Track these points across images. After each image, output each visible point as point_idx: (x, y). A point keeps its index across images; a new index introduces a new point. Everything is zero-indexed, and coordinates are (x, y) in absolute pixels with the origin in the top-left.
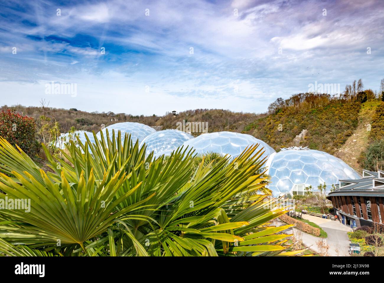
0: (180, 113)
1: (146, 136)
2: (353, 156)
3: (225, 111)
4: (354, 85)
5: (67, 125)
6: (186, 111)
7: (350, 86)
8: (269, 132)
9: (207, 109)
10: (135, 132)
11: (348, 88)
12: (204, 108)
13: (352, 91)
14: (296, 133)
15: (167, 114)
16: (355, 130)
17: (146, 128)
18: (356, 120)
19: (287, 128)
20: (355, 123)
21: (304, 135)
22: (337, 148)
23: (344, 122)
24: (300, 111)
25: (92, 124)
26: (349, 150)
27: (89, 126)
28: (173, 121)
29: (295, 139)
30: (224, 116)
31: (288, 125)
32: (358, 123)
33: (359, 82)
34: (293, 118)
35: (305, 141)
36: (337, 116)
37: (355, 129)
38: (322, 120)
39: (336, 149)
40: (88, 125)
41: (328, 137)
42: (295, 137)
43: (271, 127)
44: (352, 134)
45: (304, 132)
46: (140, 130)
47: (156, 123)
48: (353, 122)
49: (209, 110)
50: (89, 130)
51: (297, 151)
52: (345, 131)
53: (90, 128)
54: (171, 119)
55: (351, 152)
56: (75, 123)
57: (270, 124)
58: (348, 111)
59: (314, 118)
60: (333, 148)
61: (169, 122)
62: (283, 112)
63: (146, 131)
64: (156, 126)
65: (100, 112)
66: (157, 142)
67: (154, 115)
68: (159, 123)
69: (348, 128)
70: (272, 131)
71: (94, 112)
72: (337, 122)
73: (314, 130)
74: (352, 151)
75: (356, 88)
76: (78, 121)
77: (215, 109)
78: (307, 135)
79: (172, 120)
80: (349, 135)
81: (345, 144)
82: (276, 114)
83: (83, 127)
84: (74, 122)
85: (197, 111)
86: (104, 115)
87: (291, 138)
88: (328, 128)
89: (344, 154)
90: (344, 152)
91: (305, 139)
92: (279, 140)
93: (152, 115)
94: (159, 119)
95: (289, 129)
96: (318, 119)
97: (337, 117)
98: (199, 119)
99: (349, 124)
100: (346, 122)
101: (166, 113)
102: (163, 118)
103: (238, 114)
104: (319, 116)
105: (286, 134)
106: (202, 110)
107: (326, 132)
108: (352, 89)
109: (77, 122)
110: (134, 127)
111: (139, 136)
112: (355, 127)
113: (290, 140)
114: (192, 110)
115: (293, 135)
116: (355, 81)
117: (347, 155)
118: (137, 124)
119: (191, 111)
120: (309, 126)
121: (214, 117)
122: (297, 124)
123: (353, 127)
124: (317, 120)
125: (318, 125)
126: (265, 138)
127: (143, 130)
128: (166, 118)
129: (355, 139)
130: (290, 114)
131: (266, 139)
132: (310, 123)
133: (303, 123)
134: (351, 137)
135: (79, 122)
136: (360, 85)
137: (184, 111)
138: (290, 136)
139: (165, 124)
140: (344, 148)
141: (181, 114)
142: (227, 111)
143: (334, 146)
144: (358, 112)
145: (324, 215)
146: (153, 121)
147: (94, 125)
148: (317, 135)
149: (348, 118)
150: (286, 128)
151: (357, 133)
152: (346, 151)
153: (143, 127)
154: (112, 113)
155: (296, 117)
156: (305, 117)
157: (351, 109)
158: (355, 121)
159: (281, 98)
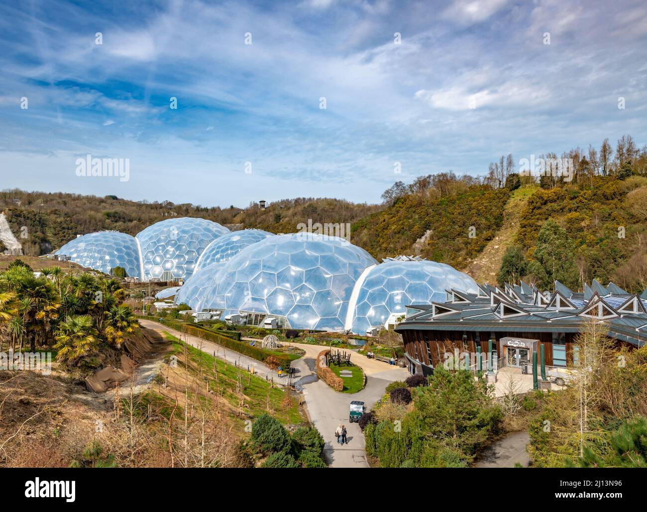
0: (271, 204)
1: (213, 239)
2: (492, 271)
3: (339, 201)
4: (502, 163)
5: (90, 222)
6: (280, 201)
7: (496, 165)
8: (381, 234)
9: (312, 197)
10: (195, 232)
11: (494, 167)
12: (307, 197)
13: (499, 172)
14: (417, 236)
15: (252, 205)
16: (497, 231)
17: (215, 226)
18: (500, 215)
19: (405, 228)
20: (498, 220)
21: (428, 239)
22: (472, 259)
23: (484, 220)
24: (423, 202)
25: (131, 221)
26: (487, 261)
27: (126, 224)
28: (259, 217)
29: (415, 244)
30: (337, 209)
31: (406, 223)
32: (502, 220)
33: (508, 159)
34: (414, 212)
35: (428, 247)
36: (474, 209)
37: (499, 230)
38: (453, 216)
39: (470, 260)
40: (124, 222)
41: (461, 241)
42: (415, 241)
43: (384, 226)
44: (494, 237)
45: (428, 233)
46: (203, 230)
47: (235, 219)
48: (496, 219)
49: (315, 199)
50: (126, 230)
51: (404, 263)
52: (484, 232)
53: (128, 227)
54: (257, 213)
55: (489, 264)
56: (103, 219)
57: (384, 221)
58: (490, 202)
59: (443, 213)
60: (465, 259)
61: (254, 218)
62: (403, 203)
63: (213, 232)
64: (233, 223)
65: (151, 201)
66: (227, 249)
67: (232, 207)
68: (238, 218)
69: (489, 227)
70: (386, 231)
71: (141, 201)
72: (474, 219)
73: (441, 231)
74: (492, 263)
75: (505, 168)
76: (108, 215)
77: (324, 198)
78: (432, 237)
79: (258, 215)
80: (489, 238)
81: (482, 252)
82: (393, 206)
83: (115, 225)
84: (101, 217)
85: (297, 201)
86: (156, 207)
87: (409, 243)
88: (461, 228)
89: (480, 268)
90: (481, 264)
91: (429, 244)
92: (392, 246)
93: (229, 207)
94: (238, 213)
95: (407, 229)
96: (448, 215)
97: (474, 211)
98: (298, 214)
99: (490, 221)
100: (486, 219)
101: (251, 203)
102: (246, 211)
103: (359, 206)
104: (450, 209)
105: (403, 237)
106: (304, 199)
107: (457, 233)
108: (499, 170)
109: (107, 217)
110: (194, 225)
111: (202, 240)
112: (498, 226)
113: (407, 245)
114: (290, 200)
115: (412, 237)
116: (503, 157)
117: (484, 269)
118: (199, 220)
119: (287, 200)
120: (436, 225)
121: (322, 210)
122: (419, 222)
123: (495, 227)
124: (446, 216)
125: (447, 223)
126: (376, 243)
127: (209, 230)
128: (249, 212)
129: (497, 245)
130: (411, 206)
131: (377, 245)
132: (437, 221)
133: (426, 221)
134: (492, 241)
135: (110, 216)
136: (510, 163)
137: (277, 201)
138: (408, 240)
139: (247, 221)
140: (481, 259)
141: (272, 206)
142: (342, 201)
143: (468, 255)
144: (505, 204)
145: (392, 360)
146: (230, 216)
147: (135, 222)
148: (446, 239)
149: (490, 213)
150: (403, 228)
151: (501, 236)
152: (484, 262)
153: (208, 225)
154: (170, 204)
155: (418, 211)
156: (431, 210)
157: (494, 199)
158: (498, 217)
159: (400, 182)
